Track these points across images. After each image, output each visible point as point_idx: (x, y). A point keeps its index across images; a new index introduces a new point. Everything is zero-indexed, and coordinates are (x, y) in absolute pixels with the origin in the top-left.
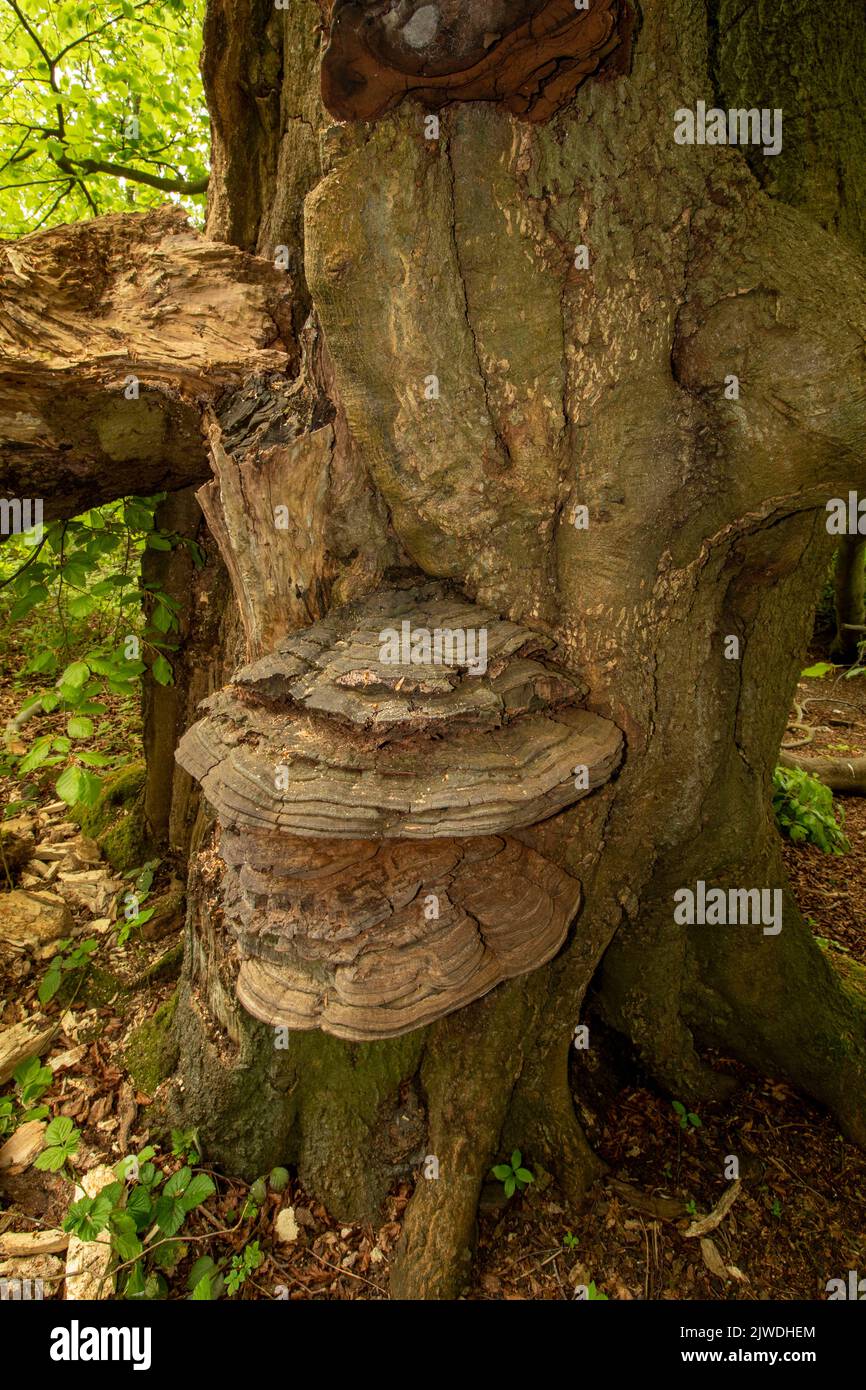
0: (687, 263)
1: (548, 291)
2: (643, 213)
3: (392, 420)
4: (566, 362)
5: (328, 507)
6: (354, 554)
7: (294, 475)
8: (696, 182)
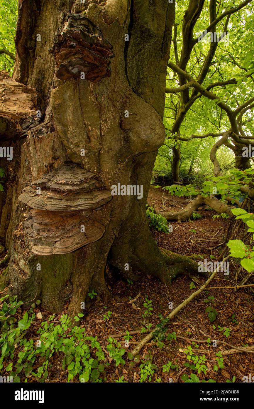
0: (122, 107)
1: (97, 111)
2: (114, 99)
3: (67, 132)
4: (101, 123)
5: (53, 148)
6: (58, 158)
8: (122, 94)
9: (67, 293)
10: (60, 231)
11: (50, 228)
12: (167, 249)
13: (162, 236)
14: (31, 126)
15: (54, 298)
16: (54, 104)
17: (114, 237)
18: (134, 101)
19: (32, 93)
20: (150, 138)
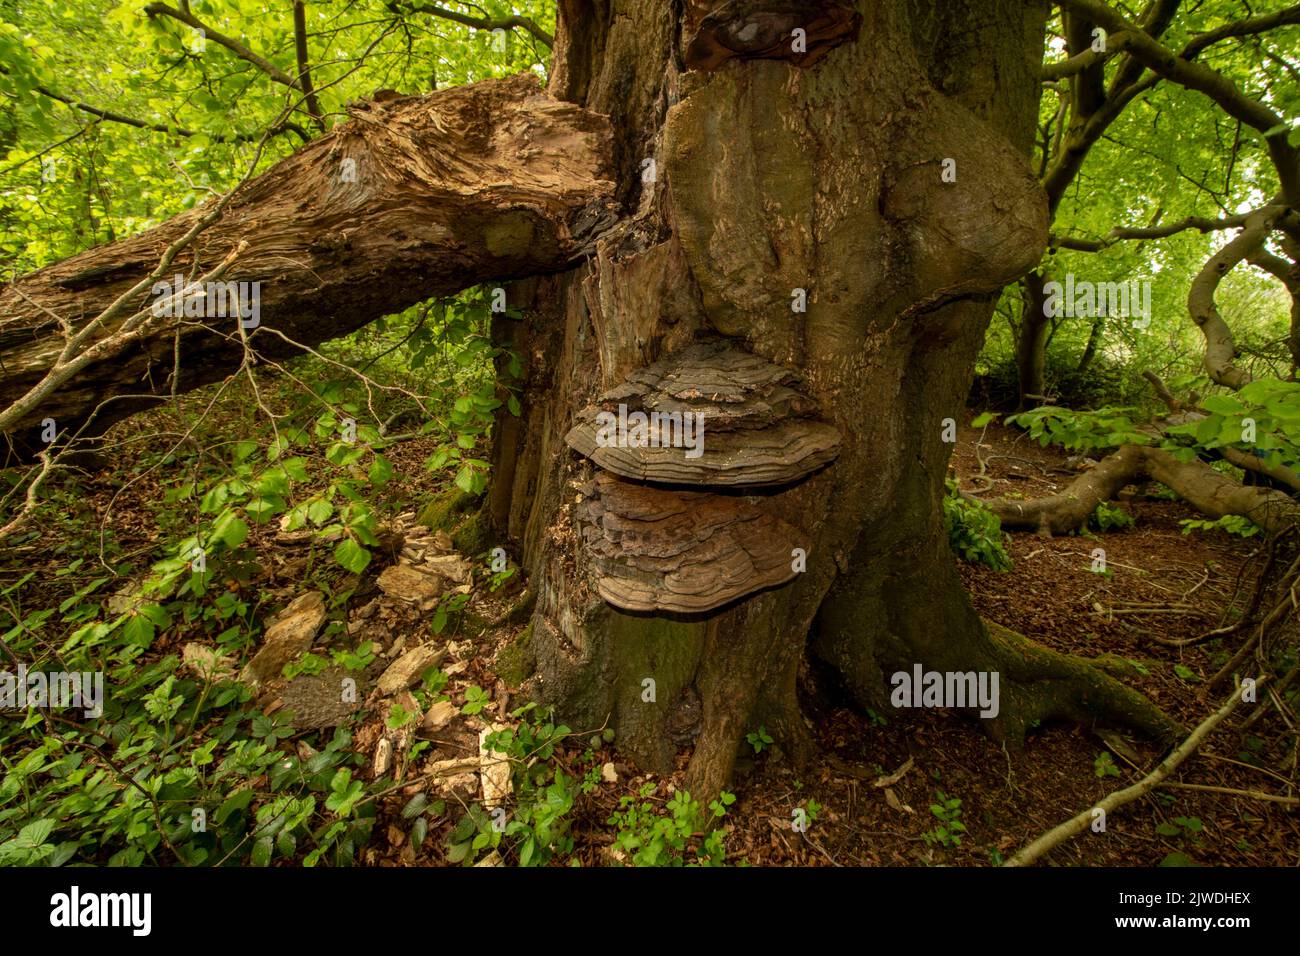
0: (889, 143)
1: (806, 163)
2: (864, 116)
3: (709, 240)
4: (815, 204)
5: (663, 292)
6: (677, 322)
7: (644, 271)
8: (896, 97)
9: (687, 721)
10: (679, 541)
11: (649, 532)
12: (1003, 623)
13: (983, 576)
14: (597, 228)
15: (650, 731)
16: (674, 151)
17: (833, 573)
18: (935, 115)
19: (599, 129)
20: (993, 242)
